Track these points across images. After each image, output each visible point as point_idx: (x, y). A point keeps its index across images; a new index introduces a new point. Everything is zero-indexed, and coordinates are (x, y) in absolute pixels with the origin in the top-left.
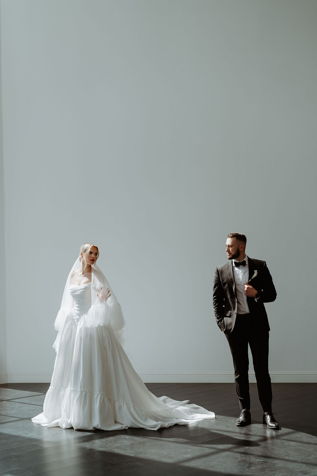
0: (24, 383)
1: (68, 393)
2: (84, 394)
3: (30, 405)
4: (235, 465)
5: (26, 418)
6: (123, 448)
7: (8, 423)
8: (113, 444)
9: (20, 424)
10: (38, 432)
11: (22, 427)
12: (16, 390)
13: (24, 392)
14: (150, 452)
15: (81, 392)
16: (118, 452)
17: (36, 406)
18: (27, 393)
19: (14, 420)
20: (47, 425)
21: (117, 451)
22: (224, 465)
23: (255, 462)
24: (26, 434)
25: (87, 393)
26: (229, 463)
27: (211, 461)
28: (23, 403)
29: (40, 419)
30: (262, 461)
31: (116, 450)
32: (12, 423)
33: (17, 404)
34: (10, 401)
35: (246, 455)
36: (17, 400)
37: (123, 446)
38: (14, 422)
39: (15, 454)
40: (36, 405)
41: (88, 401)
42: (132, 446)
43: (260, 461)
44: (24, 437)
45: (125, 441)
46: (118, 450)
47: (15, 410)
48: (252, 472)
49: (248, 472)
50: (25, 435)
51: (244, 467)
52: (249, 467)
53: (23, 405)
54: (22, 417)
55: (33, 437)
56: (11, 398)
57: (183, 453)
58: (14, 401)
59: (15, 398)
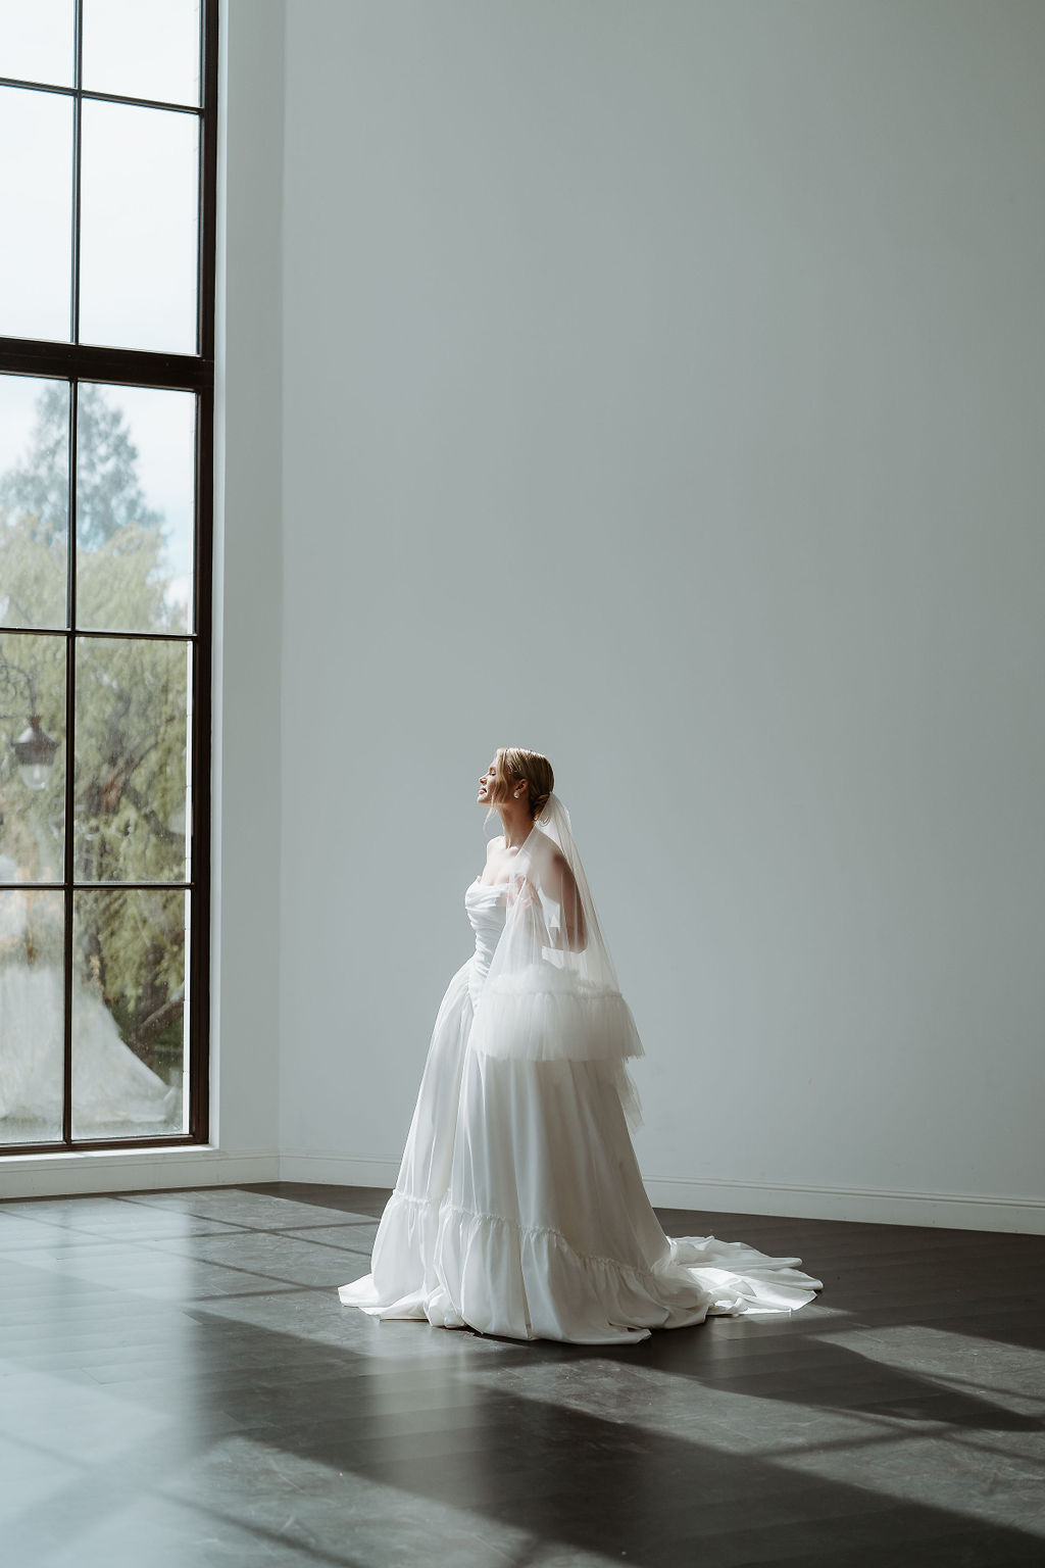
0: (332, 1186)
1: (446, 1221)
2: (492, 1226)
3: (336, 1250)
4: (944, 1482)
5: (318, 1285)
6: (595, 1399)
7: (262, 1298)
8: (568, 1386)
9: (296, 1302)
10: (346, 1329)
11: (299, 1312)
12: (302, 1205)
13: (325, 1210)
14: (677, 1417)
15: (486, 1222)
16: (578, 1408)
17: (353, 1255)
18: (335, 1214)
19: (281, 1288)
20: (379, 1311)
21: (575, 1407)
22: (908, 1478)
23: (1014, 1480)
24: (309, 1332)
25: (502, 1225)
26: (925, 1475)
27: (868, 1463)
28: (318, 1243)
29: (359, 1294)
30: (1039, 1481)
31: (573, 1401)
32: (273, 1298)
33: (298, 1243)
34: (277, 1235)
35: (987, 1455)
36: (299, 1234)
37: (597, 1394)
38: (279, 1296)
39: (265, 1384)
40: (353, 1251)
41: (506, 1248)
42: (623, 1397)
43: (1033, 1480)
44: (301, 1340)
45: (605, 1379)
46: (577, 1402)
47: (289, 1261)
48: (993, 1509)
49: (979, 1506)
50: (304, 1336)
51: (972, 1492)
52: (991, 1492)
53: (313, 1248)
54: (305, 1283)
55: (326, 1343)
56: (281, 1225)
57: (783, 1430)
58: (291, 1233)
59: (296, 1226)
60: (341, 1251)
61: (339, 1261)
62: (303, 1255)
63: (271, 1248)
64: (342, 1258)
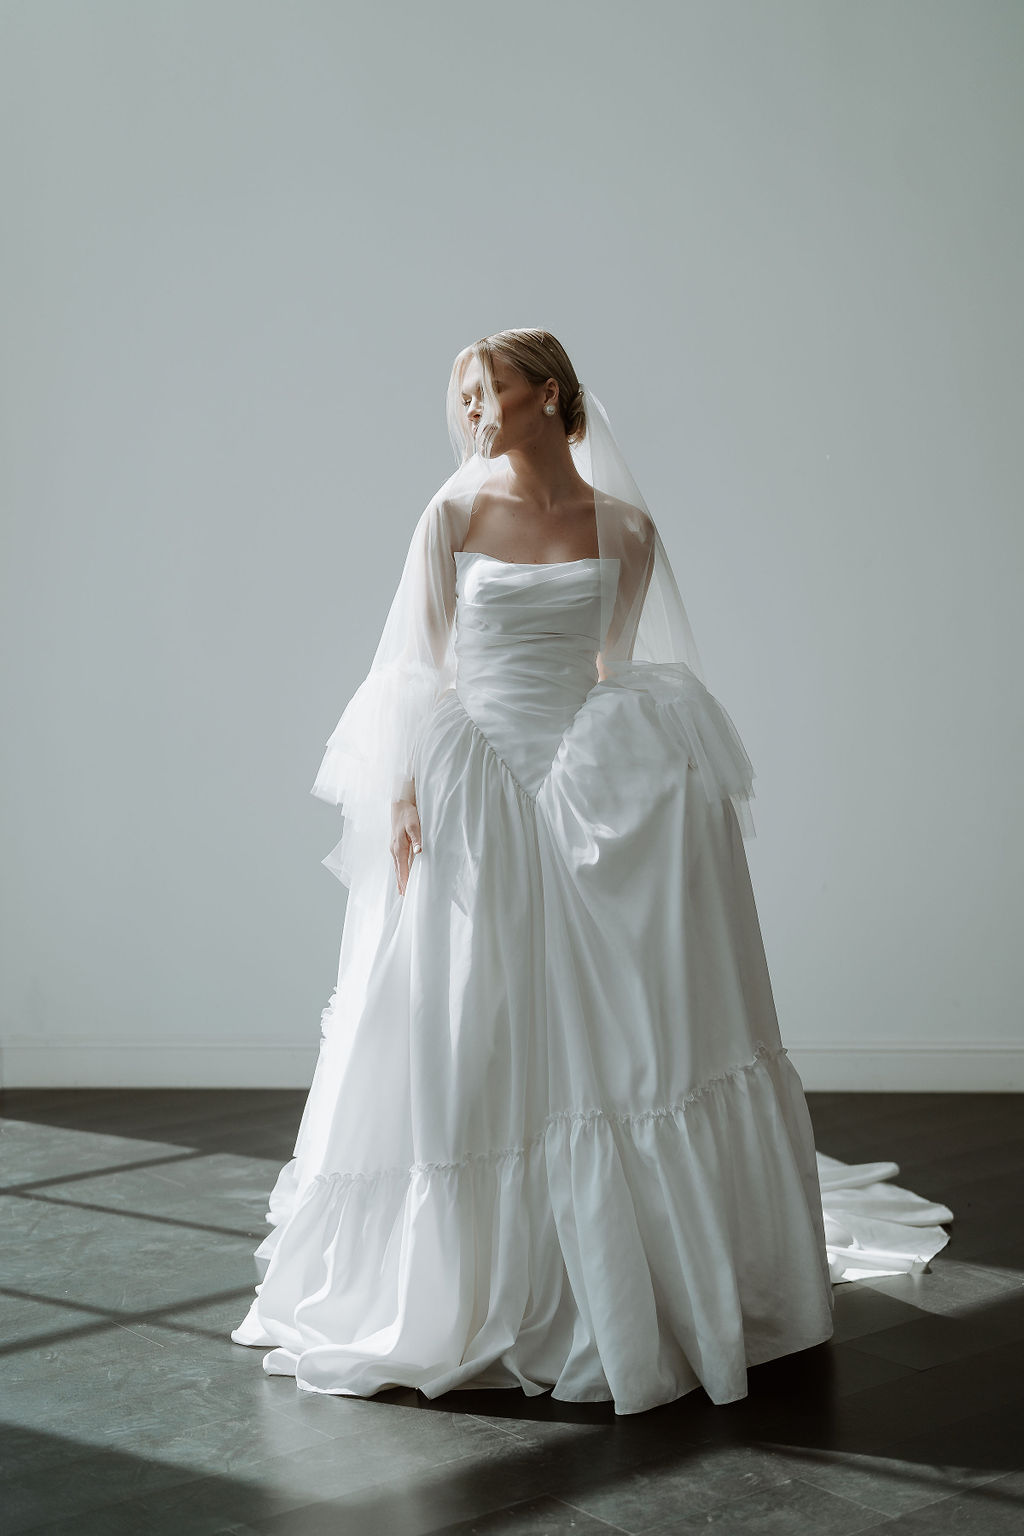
3: (137, 1221)
11: (116, 1387)
18: (110, 1147)
32: (55, 1351)
33: (69, 1213)
34: (28, 1197)
47: (64, 1257)
56: (28, 1177)
58: (50, 1192)
59: (55, 1175)
60: (149, 1224)
61: (150, 1247)
62: (87, 1238)
63: (23, 1229)
64: (155, 1240)
